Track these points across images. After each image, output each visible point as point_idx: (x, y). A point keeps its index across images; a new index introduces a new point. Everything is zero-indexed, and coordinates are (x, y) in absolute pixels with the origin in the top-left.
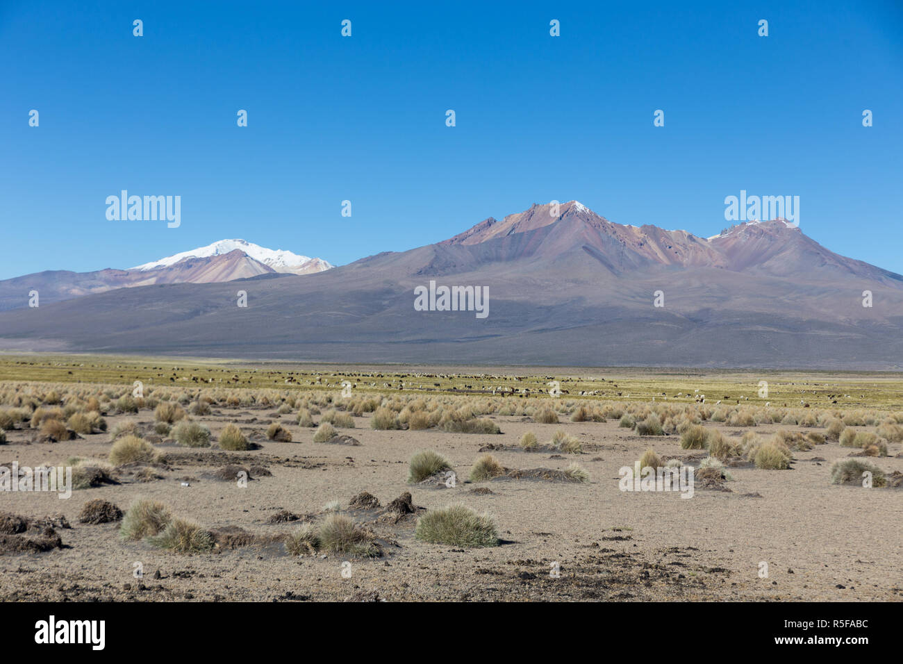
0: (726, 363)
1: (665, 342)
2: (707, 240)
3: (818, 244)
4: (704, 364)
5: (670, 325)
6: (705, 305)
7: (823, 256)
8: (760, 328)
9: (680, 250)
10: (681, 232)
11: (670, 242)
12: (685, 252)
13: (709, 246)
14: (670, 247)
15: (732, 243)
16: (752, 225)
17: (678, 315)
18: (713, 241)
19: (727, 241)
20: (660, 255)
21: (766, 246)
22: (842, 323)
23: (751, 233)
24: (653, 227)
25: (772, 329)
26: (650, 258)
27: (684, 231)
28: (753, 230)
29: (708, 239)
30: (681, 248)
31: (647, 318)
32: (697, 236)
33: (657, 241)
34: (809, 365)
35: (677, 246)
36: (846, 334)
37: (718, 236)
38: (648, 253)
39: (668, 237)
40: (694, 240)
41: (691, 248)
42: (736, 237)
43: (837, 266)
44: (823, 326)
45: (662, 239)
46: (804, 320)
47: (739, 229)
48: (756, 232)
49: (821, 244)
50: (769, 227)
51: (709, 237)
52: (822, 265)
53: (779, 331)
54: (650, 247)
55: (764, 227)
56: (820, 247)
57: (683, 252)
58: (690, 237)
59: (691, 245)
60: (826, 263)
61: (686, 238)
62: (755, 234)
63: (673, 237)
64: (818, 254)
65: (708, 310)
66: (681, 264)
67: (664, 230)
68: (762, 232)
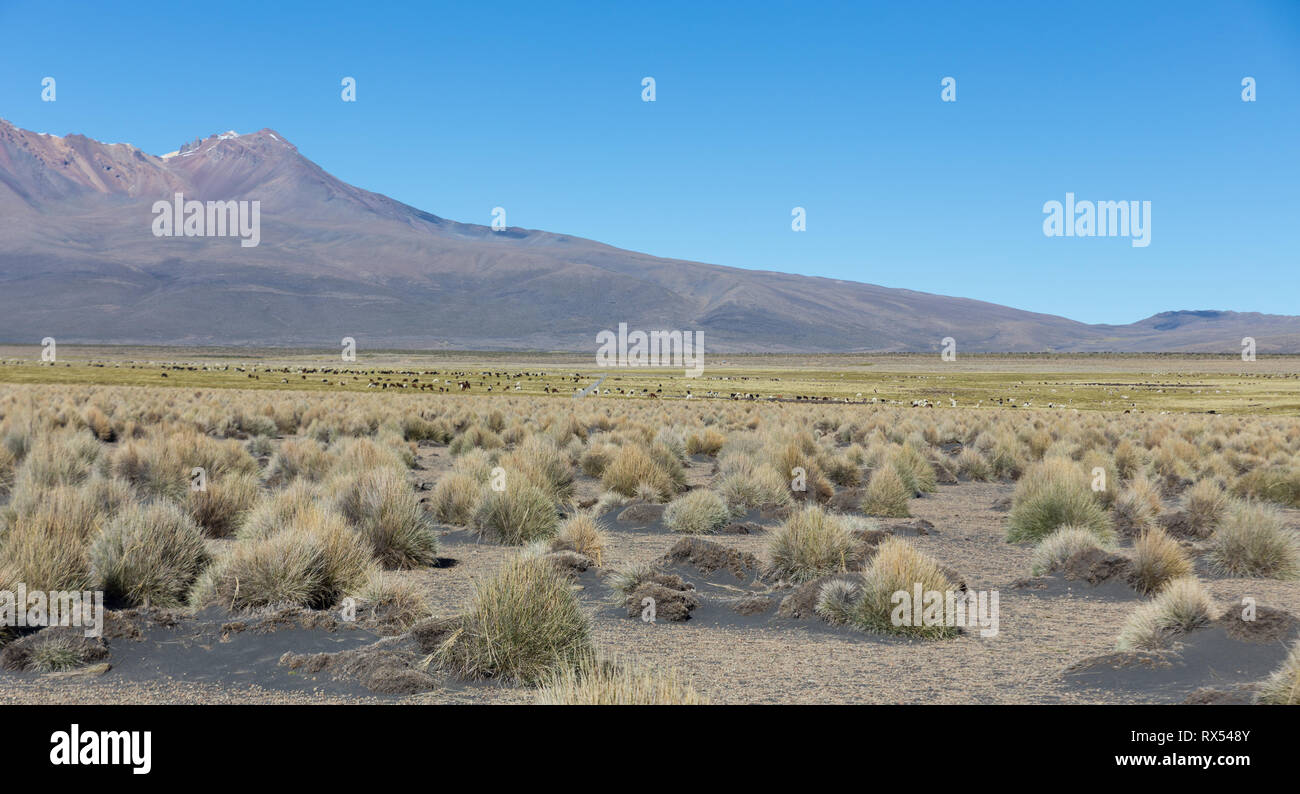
0: (212, 339)
1: (119, 307)
2: (161, 159)
3: (320, 168)
4: (181, 340)
5: (124, 283)
6: (173, 254)
7: (330, 186)
8: (254, 288)
9: (123, 174)
10: (125, 146)
11: (108, 160)
12: (131, 176)
13: (166, 168)
14: (108, 169)
15: (199, 164)
16: (228, 140)
17: (135, 269)
18: (172, 160)
19: (194, 160)
20: (95, 180)
21: (247, 171)
22: (366, 282)
23: (226, 151)
24: (82, 137)
25: (271, 290)
26: (80, 182)
27: (128, 144)
28: (229, 147)
29: (163, 157)
30: (124, 170)
31: (88, 272)
32: (147, 152)
33: (90, 159)
34: (331, 341)
35: (119, 167)
36: (373, 297)
37: (176, 153)
38: (77, 176)
39: (105, 153)
40: (143, 159)
41: (140, 170)
42: (204, 156)
43: (349, 201)
44: (341, 285)
45: (97, 156)
46: (315, 277)
47: (208, 144)
48: (233, 149)
49: (324, 169)
50: (251, 143)
51: (163, 154)
52: (329, 199)
53: (281, 292)
54: (78, 167)
55: (244, 142)
56: (324, 173)
57: (128, 175)
58: (138, 154)
59: (139, 166)
60: (334, 195)
61: (131, 155)
62: (231, 152)
63: (112, 152)
64: (323, 183)
65: (177, 261)
66: (125, 193)
67: (99, 143)
68: (242, 151)
